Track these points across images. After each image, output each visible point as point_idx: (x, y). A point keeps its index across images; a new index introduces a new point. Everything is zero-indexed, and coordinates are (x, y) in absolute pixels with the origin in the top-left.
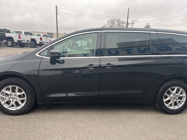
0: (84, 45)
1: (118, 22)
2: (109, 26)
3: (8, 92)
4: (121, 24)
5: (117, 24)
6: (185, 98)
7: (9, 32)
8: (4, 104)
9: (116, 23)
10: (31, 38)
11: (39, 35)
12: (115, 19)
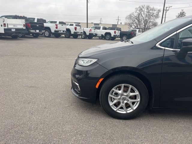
0: (117, 35)
1: (148, 9)
2: (137, 14)
4: (150, 12)
7: (46, 22)
8: (112, 105)
9: (145, 11)
10: (67, 28)
11: (72, 25)
12: (144, 6)
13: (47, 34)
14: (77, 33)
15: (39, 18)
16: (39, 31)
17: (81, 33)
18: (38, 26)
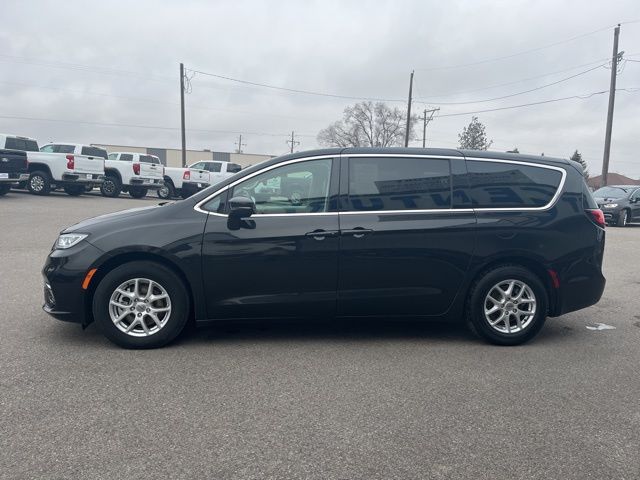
0: (271, 189)
1: (381, 112)
2: (351, 126)
3: (132, 295)
4: (388, 121)
5: (376, 121)
6: (535, 306)
7: (33, 146)
8: (119, 322)
9: (374, 118)
10: (107, 166)
11: (129, 158)
12: (370, 103)
13: (37, 183)
14: (142, 182)
15: (14, 136)
16: (10, 177)
17: (156, 181)
18: (5, 160)
